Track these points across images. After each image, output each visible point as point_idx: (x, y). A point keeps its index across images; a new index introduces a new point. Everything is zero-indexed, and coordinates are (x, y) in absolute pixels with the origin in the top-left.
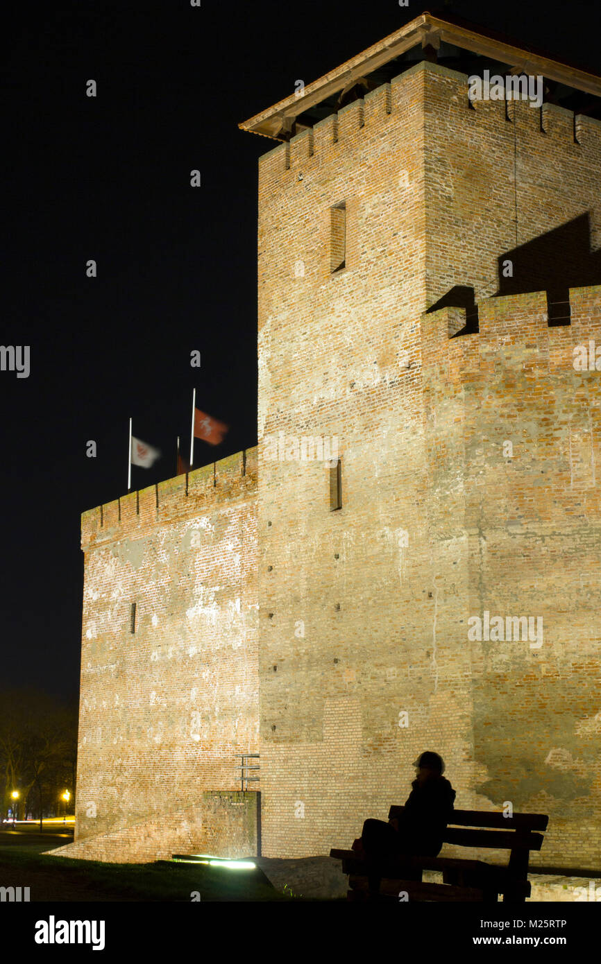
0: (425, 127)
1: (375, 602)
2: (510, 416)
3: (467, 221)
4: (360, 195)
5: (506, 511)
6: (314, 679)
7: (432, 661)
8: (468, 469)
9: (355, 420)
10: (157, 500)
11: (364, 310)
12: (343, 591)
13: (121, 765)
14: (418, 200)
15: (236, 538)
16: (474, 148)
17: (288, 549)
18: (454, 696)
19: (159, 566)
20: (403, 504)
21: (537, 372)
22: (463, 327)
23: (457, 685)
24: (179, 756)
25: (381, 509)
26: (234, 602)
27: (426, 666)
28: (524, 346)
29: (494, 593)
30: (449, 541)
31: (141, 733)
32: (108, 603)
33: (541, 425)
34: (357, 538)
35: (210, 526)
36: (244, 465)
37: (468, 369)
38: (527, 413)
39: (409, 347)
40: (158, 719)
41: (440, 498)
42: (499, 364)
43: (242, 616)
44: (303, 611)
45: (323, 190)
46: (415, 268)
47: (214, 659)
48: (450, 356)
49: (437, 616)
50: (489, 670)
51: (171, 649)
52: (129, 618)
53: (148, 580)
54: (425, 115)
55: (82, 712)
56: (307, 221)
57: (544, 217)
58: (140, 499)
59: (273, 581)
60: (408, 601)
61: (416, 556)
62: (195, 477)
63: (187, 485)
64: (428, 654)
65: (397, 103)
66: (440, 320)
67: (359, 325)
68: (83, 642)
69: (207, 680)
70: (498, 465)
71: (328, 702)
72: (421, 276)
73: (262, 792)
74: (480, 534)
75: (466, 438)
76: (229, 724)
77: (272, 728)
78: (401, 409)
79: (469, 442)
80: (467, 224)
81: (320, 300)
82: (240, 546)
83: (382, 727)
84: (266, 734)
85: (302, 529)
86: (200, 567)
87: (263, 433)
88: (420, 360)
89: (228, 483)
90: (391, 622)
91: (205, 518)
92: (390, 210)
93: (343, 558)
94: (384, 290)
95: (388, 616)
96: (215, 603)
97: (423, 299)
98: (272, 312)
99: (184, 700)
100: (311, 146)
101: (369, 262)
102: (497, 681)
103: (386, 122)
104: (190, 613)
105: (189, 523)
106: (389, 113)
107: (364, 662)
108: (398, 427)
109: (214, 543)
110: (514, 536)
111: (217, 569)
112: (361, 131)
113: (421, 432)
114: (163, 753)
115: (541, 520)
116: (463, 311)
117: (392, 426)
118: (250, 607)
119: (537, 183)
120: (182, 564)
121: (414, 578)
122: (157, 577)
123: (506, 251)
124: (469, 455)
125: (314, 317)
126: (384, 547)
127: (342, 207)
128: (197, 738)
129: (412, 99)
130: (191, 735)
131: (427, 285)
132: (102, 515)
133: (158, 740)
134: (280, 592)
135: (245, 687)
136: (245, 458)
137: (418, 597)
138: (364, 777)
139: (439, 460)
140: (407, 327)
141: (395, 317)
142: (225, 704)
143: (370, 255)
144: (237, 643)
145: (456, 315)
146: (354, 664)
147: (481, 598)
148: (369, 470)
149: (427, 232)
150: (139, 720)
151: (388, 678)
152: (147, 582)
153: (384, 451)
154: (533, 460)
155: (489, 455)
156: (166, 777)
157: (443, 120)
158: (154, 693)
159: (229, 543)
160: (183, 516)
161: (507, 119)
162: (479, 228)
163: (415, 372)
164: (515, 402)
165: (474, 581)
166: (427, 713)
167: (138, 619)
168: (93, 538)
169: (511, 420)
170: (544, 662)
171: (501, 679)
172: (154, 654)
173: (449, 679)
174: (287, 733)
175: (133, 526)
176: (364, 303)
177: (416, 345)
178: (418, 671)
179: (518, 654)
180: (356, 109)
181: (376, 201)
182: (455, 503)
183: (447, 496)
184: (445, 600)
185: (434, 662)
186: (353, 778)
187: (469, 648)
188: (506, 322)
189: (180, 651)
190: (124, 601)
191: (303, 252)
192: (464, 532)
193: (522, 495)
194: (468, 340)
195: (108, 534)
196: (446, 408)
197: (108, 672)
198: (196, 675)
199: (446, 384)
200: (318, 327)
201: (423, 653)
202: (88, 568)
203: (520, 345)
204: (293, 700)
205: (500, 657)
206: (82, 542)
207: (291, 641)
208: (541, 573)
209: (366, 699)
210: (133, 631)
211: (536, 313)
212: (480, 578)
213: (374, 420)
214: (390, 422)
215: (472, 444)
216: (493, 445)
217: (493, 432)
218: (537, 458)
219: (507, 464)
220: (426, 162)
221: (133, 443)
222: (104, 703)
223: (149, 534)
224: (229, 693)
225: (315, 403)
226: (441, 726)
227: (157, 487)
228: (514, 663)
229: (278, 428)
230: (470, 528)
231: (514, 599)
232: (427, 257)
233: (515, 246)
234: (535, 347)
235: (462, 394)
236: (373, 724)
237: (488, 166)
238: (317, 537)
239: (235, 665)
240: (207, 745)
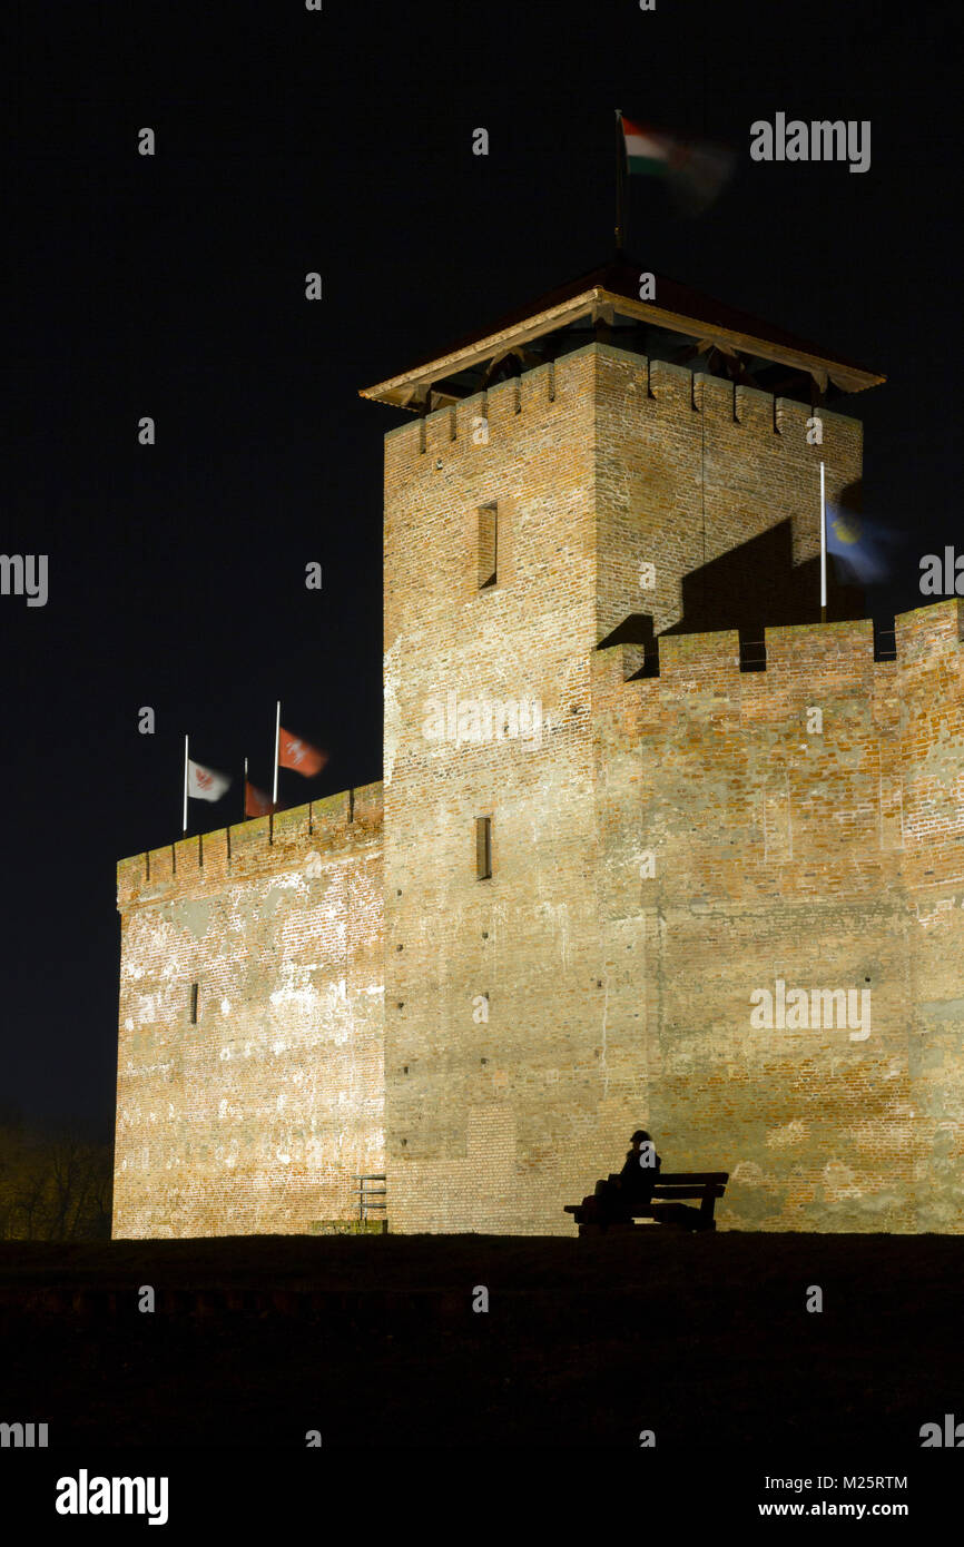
0: (596, 423)
1: (532, 990)
2: (694, 776)
3: (645, 535)
4: (515, 496)
5: (689, 887)
6: (456, 1083)
7: (600, 1061)
8: (646, 837)
9: (509, 770)
10: (229, 849)
11: (520, 638)
12: (493, 976)
13: (178, 1196)
14: (588, 510)
15: (340, 902)
16: (654, 445)
17: (423, 924)
18: (626, 1103)
19: (231, 936)
20: (568, 875)
21: (727, 726)
22: (640, 667)
23: (630, 1089)
24: (260, 1183)
25: (540, 880)
26: (337, 985)
27: (594, 1067)
28: (712, 694)
29: (674, 983)
30: (623, 921)
31: (206, 1155)
32: (157, 983)
33: (730, 788)
34: (510, 914)
35: (304, 886)
36: (352, 808)
37: (647, 719)
38: (715, 772)
39: (575, 688)
40: (230, 1136)
41: (613, 870)
42: (683, 715)
43: (348, 1002)
44: (442, 1001)
45: (469, 485)
46: (585, 593)
47: (310, 1058)
48: (625, 702)
49: (608, 1009)
50: (668, 1072)
51: (248, 1045)
52: (187, 1003)
53: (215, 954)
54: (596, 409)
55: (120, 1127)
56: (448, 521)
57: (737, 526)
58: (204, 847)
59: (403, 963)
60: (573, 991)
61: (583, 937)
62: (283, 821)
63: (272, 831)
64: (597, 1054)
65: (561, 391)
66: (614, 659)
67: (514, 655)
68: (120, 1035)
69: (300, 1085)
70: (681, 833)
71: (473, 1110)
72: (591, 603)
73: (390, 1220)
74: (659, 914)
75: (644, 801)
76: (331, 1141)
77: (401, 1143)
78: (565, 762)
79: (647, 805)
80: (646, 539)
81: (465, 621)
82: (345, 913)
83: (540, 1139)
84: (394, 1151)
85: (442, 903)
86: (290, 935)
87: (390, 779)
88: (590, 705)
89: (328, 831)
90: (552, 1015)
91: (296, 875)
92: (553, 520)
93: (493, 937)
94: (544, 617)
95: (548, 1008)
96: (311, 985)
97: (593, 631)
98: (402, 630)
99: (268, 1111)
100: (454, 427)
101: (527, 580)
102: (677, 1085)
103: (548, 411)
104: (276, 998)
105: (274, 881)
106: (552, 400)
107: (519, 1063)
108: (562, 782)
109: (309, 908)
110: (698, 916)
111: (314, 942)
112: (517, 417)
113: (590, 790)
114: (237, 1179)
115: (730, 899)
116: (640, 648)
117: (554, 780)
118: (359, 991)
119: (729, 485)
120: (264, 934)
121: (580, 964)
122: (228, 949)
123: (691, 569)
124: (647, 821)
125: (458, 643)
126: (544, 925)
127: (493, 507)
128: (285, 1159)
129: (581, 387)
130: (278, 1156)
131: (598, 615)
132: (148, 864)
133: (231, 1162)
134: (413, 977)
135: (352, 1095)
136: (352, 800)
137: (586, 986)
138: (519, 1198)
139: (612, 828)
140: (573, 662)
141: (558, 650)
142: (325, 1115)
143: (528, 572)
144: (341, 1038)
145: (633, 653)
146: (506, 1065)
147: (659, 988)
148: (525, 832)
149: (598, 551)
150: (203, 1137)
151: (548, 1082)
152: (214, 957)
153: (545, 811)
154: (722, 828)
155: (671, 821)
156: (242, 1211)
157: (618, 414)
158: (224, 1102)
159: (330, 908)
160: (265, 871)
161: (694, 408)
162: (659, 543)
163: (583, 718)
164: (702, 761)
165: (651, 969)
166: (595, 1123)
167: (201, 1005)
168: (134, 896)
169: (697, 781)
170: (732, 1063)
171: (681, 1083)
172: (224, 1051)
173: (621, 1082)
174: (421, 1147)
175: (193, 881)
176: (521, 629)
177: (584, 685)
178: (584, 1073)
179: (702, 1054)
180: (511, 389)
181: (536, 506)
182: (629, 877)
183: (621, 868)
184: (618, 991)
185: (604, 1064)
186: (505, 1200)
187: (645, 1047)
188: (691, 666)
189: (262, 1047)
190: (180, 980)
191: (442, 559)
192: (640, 911)
193: (708, 869)
194: (646, 685)
195: (157, 890)
196: (620, 765)
197: (158, 1074)
198: (285, 1079)
199: (621, 736)
200: (461, 654)
201: (592, 1053)
202: (127, 936)
203: (706, 692)
204: (429, 1109)
205: (681, 1057)
206: (118, 901)
207: (427, 1036)
208: (729, 961)
209: (521, 1107)
210: (194, 1021)
211: (727, 655)
212: (659, 965)
213: (532, 772)
214: (551, 776)
215: (649, 809)
216: (676, 810)
217: (675, 794)
218: (726, 826)
219: (691, 832)
220: (597, 466)
221: (191, 769)
222: (152, 1115)
223: (217, 892)
224: (331, 1101)
225: (457, 747)
226: (611, 1138)
227: (228, 831)
228: (698, 1064)
229: (410, 776)
230: (647, 906)
231: (698, 990)
232: (598, 581)
233: (702, 564)
234: (725, 696)
235: (640, 749)
236: (531, 1136)
237: (670, 466)
238: (459, 911)
239: (338, 1067)
240: (301, 1168)
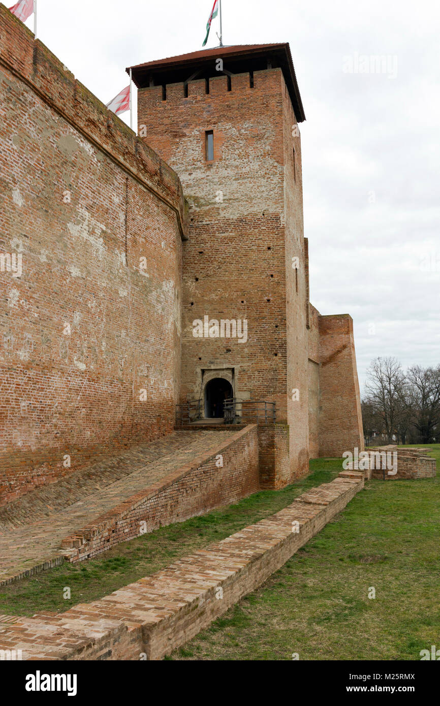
34: (299, 311)
43: (128, 270)
44: (293, 334)
60: (304, 347)
69: (93, 310)
77: (289, 390)
96: (102, 240)
109: (100, 180)
126: (302, 321)
128: (82, 367)
144: (123, 292)
189: (59, 262)
240: (94, 376)
